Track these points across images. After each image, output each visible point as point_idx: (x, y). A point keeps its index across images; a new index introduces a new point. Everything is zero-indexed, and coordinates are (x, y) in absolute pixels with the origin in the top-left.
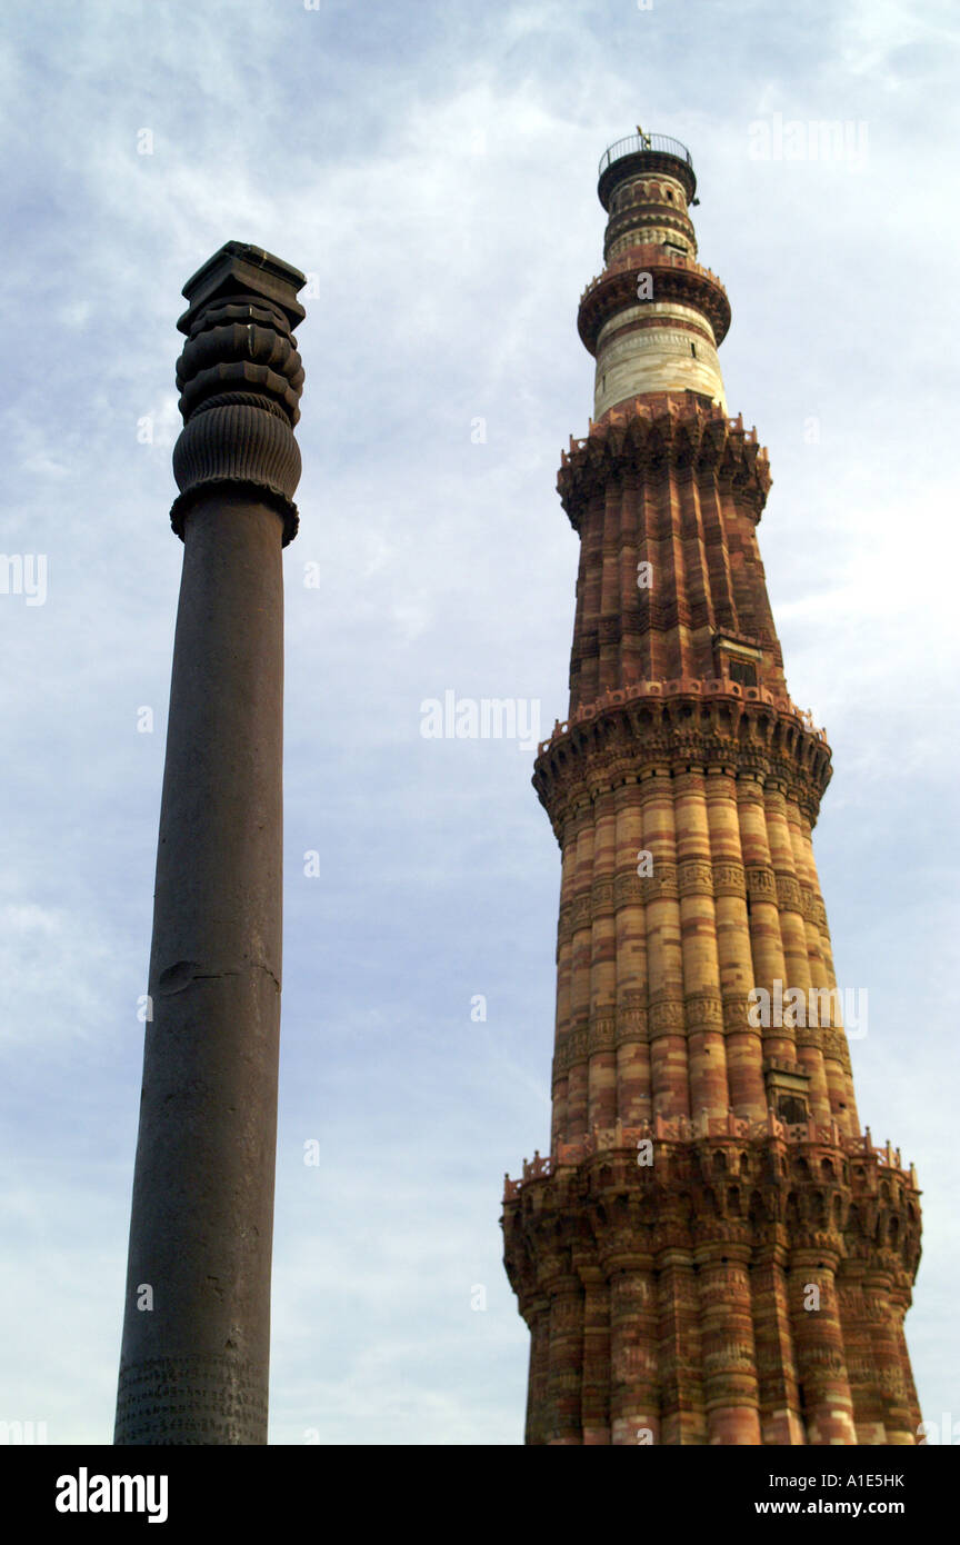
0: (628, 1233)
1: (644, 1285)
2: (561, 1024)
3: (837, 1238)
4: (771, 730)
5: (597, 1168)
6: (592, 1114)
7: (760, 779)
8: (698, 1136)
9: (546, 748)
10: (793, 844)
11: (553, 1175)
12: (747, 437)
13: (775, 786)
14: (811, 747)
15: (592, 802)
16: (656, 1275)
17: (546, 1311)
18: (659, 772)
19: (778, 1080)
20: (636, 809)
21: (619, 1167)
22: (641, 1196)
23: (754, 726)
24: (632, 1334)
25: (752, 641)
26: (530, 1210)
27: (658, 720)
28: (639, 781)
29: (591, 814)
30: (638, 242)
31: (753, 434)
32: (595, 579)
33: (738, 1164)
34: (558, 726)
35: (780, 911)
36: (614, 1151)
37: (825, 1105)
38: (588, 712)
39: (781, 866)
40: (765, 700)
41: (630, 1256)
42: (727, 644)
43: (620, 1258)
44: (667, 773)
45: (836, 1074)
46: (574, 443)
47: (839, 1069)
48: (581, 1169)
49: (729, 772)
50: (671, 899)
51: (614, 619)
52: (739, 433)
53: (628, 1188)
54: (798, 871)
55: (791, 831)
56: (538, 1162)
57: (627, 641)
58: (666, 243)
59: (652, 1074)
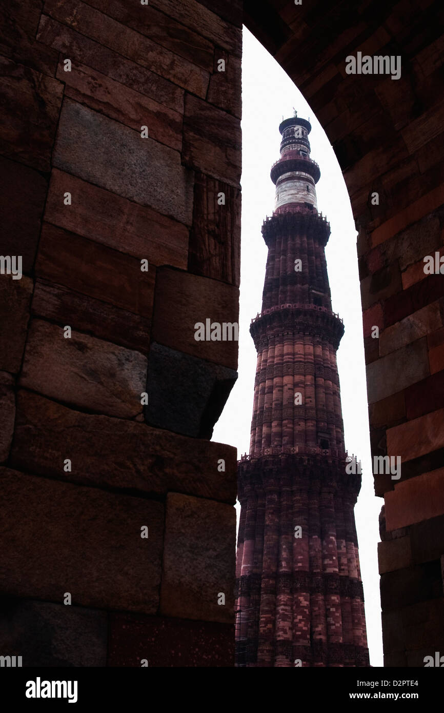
0: (272, 480)
1: (276, 496)
2: (255, 411)
3: (335, 484)
4: (325, 320)
5: (264, 460)
6: (263, 442)
7: (321, 336)
8: (295, 452)
9: (254, 321)
10: (330, 357)
11: (250, 461)
12: (324, 219)
13: (326, 338)
14: (338, 326)
15: (268, 340)
16: (280, 494)
17: (246, 501)
18: (289, 333)
19: (320, 434)
20: (281, 345)
21: (270, 460)
22: (276, 470)
23: (320, 319)
24: (272, 511)
25: (321, 290)
26: (242, 470)
27: (290, 316)
28: (283, 335)
29: (267, 345)
30: (291, 149)
31: (325, 218)
32: (272, 265)
33: (306, 462)
34: (258, 315)
35: (325, 380)
36: (269, 455)
37: (335, 442)
38: (268, 312)
39: (325, 365)
40: (324, 311)
41: (272, 487)
42: (313, 291)
43: (268, 488)
44: (291, 333)
45: (339, 432)
46: (267, 218)
47: (340, 430)
48: (259, 459)
49: (311, 334)
50: (291, 375)
51: (277, 280)
52: (321, 218)
53: (273, 467)
54: (332, 366)
55: (330, 353)
56: (246, 456)
57: (281, 288)
58: (300, 150)
59: (282, 430)
